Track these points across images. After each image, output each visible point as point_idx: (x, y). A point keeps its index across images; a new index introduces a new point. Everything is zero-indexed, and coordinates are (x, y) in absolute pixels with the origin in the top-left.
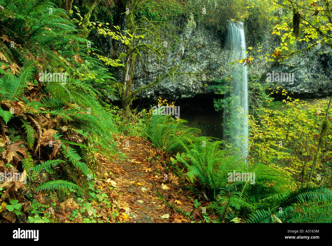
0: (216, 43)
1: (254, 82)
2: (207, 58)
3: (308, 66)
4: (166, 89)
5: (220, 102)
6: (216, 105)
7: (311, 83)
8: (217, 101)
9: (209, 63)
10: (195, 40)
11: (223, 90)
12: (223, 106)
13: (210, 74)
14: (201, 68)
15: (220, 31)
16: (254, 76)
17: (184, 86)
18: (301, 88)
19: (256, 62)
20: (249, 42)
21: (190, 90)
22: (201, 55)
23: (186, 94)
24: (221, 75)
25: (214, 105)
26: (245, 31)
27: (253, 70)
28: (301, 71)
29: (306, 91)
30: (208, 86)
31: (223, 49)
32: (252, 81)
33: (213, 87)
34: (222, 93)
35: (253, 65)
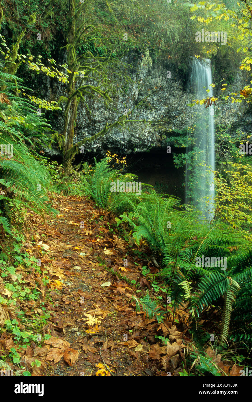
0: (176, 85)
1: (222, 133)
2: (165, 104)
4: (116, 141)
5: (181, 157)
6: (176, 161)
8: (177, 156)
9: (168, 109)
10: (152, 81)
11: (185, 142)
12: (185, 162)
13: (169, 123)
14: (158, 115)
15: (181, 70)
16: (223, 125)
17: (138, 138)
19: (225, 108)
20: (217, 84)
21: (145, 142)
22: (158, 100)
23: (140, 148)
24: (182, 124)
25: (174, 161)
26: (212, 70)
27: (222, 118)
30: (167, 138)
31: (185, 93)
32: (220, 131)
33: (172, 139)
34: (183, 146)
35: (221, 112)
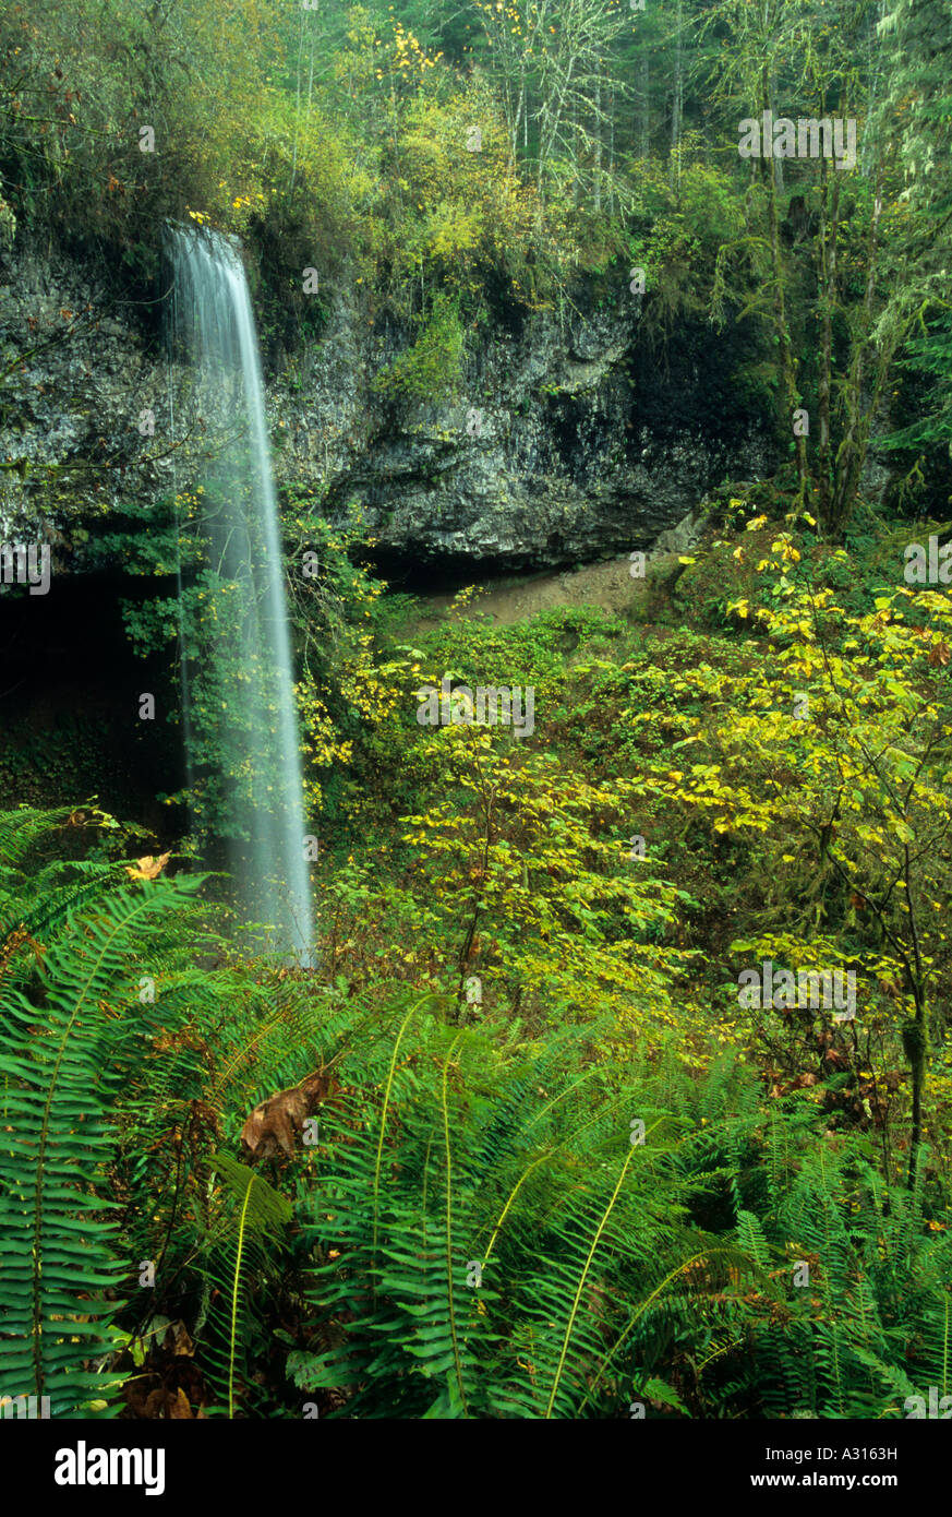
0: (117, 329)
1: (299, 515)
2: (78, 401)
3: (506, 443)
5: (154, 612)
6: (137, 631)
7: (520, 515)
8: (139, 609)
9: (92, 425)
11: (168, 554)
12: (170, 631)
14: (49, 449)
15: (135, 270)
16: (302, 486)
18: (485, 533)
19: (304, 422)
20: (270, 330)
22: (47, 387)
24: (150, 484)
25: (128, 630)
26: (249, 278)
27: (295, 459)
28: (483, 463)
29: (506, 547)
30: (91, 541)
31: (153, 361)
32: (291, 509)
33: (116, 541)
34: (162, 569)
35: (292, 437)
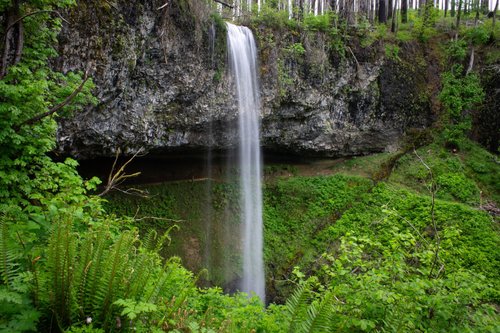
2: (176, 82)
3: (331, 108)
4: (98, 135)
7: (334, 135)
9: (180, 90)
10: (157, 45)
13: (180, 111)
14: (164, 98)
17: (133, 131)
18: (320, 142)
21: (144, 138)
22: (166, 75)
23: (135, 147)
24: (199, 113)
28: (322, 115)
29: (328, 147)
